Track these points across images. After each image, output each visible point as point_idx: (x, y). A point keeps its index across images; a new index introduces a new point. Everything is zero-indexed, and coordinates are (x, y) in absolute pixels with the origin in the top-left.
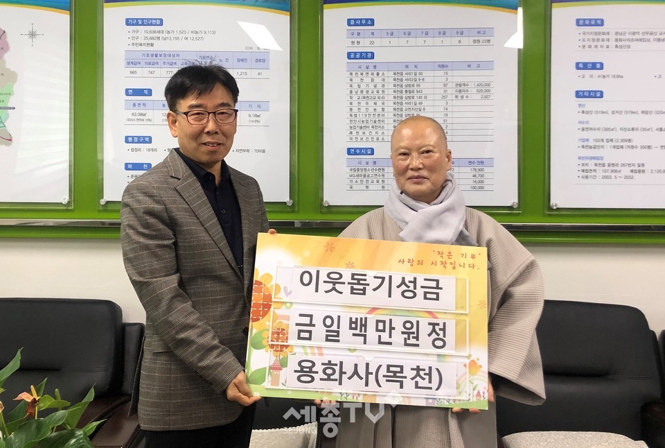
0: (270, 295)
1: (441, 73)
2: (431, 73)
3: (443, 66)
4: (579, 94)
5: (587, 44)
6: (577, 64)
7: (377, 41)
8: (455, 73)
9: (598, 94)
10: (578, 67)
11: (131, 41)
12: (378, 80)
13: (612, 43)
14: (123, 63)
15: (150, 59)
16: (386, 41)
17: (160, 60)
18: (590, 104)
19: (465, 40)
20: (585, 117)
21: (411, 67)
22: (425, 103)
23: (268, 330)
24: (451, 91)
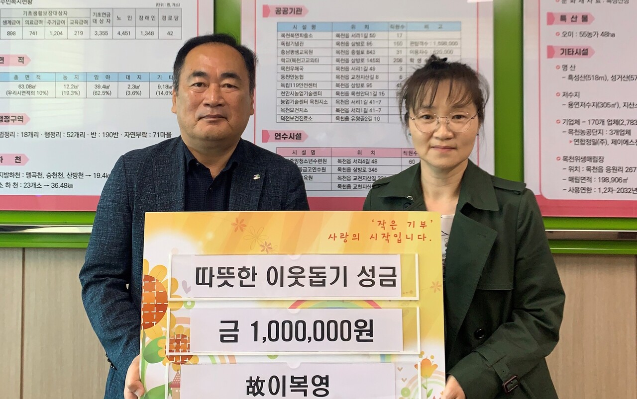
0: (165, 293)
23: (165, 337)
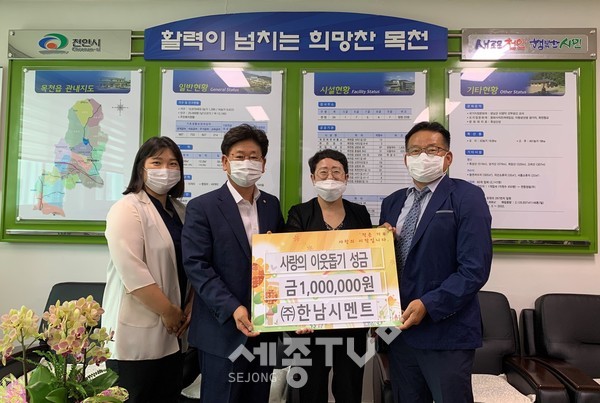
1: (378, 140)
2: (372, 140)
3: (379, 135)
4: (467, 152)
5: (472, 120)
6: (466, 133)
7: (337, 117)
8: (387, 140)
9: (480, 152)
10: (467, 135)
11: (180, 115)
12: (337, 143)
13: (489, 120)
14: (175, 128)
15: (192, 126)
16: (342, 117)
17: (198, 127)
18: (475, 158)
19: (393, 116)
20: (471, 167)
21: (359, 135)
22: (368, 158)
24: (384, 151)
